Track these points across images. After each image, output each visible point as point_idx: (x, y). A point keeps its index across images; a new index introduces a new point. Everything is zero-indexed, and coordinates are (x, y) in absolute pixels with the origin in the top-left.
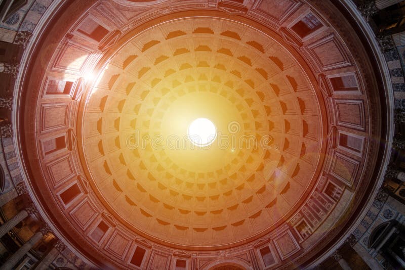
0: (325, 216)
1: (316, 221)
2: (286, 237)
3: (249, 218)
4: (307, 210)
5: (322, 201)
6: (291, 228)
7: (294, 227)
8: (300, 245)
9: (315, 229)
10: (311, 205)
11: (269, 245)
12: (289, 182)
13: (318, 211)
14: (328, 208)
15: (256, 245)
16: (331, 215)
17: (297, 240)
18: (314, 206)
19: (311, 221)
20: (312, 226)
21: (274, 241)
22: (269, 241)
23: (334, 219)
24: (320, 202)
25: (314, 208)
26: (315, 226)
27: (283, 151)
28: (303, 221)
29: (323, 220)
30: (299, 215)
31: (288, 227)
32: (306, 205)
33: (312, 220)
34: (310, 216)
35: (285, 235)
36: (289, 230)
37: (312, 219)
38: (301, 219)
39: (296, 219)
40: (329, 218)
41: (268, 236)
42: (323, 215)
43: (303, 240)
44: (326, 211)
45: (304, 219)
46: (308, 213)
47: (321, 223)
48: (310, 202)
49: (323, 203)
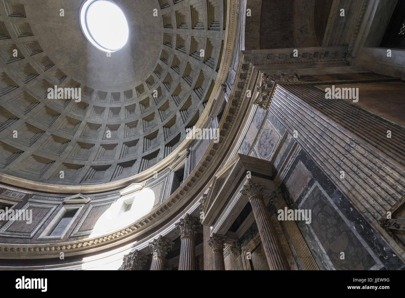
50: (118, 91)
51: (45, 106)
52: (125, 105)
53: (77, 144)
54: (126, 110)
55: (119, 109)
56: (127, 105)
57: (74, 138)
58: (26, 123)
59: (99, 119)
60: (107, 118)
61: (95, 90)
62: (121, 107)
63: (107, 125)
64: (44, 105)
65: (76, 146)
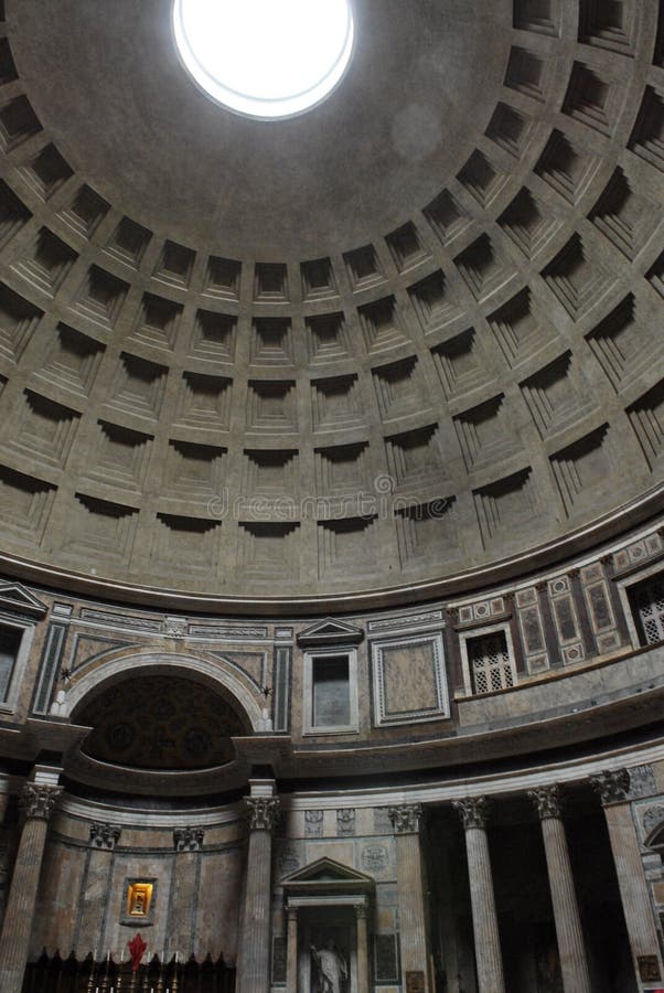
0: (578, 663)
1: (542, 660)
2: (418, 654)
3: (320, 523)
4: (535, 604)
5: (600, 609)
6: (451, 634)
7: (462, 637)
8: (454, 703)
9: (526, 681)
10: (556, 597)
11: (353, 656)
12: (529, 469)
13: (569, 633)
14: (604, 643)
15: (308, 636)
16: (598, 671)
17: (450, 684)
18: (563, 608)
19: (526, 649)
20: (521, 667)
21: (375, 648)
22: (356, 640)
23: (601, 692)
24: (590, 606)
25: (559, 613)
26: (529, 670)
27: (587, 338)
28: (502, 633)
29: (567, 670)
30: (497, 606)
31: (442, 625)
32: (542, 587)
33: (530, 649)
34: (533, 628)
35: (419, 645)
36: (439, 638)
37: (535, 645)
38: (500, 621)
39: (482, 610)
40: (585, 675)
41: (360, 622)
42: (573, 654)
43: (469, 693)
44: (591, 648)
45: (507, 628)
46: (531, 615)
47: (553, 674)
48: (559, 586)
49: (598, 617)
50: (492, 109)
51: (433, 350)
52: (557, 109)
53: (593, 341)
54: (576, 113)
55: (557, 136)
56: (560, 101)
57: (568, 337)
58: (454, 418)
59: (549, 230)
60: (563, 199)
61: (449, 188)
62: (555, 131)
63: (590, 217)
64: (427, 351)
65: (596, 347)
